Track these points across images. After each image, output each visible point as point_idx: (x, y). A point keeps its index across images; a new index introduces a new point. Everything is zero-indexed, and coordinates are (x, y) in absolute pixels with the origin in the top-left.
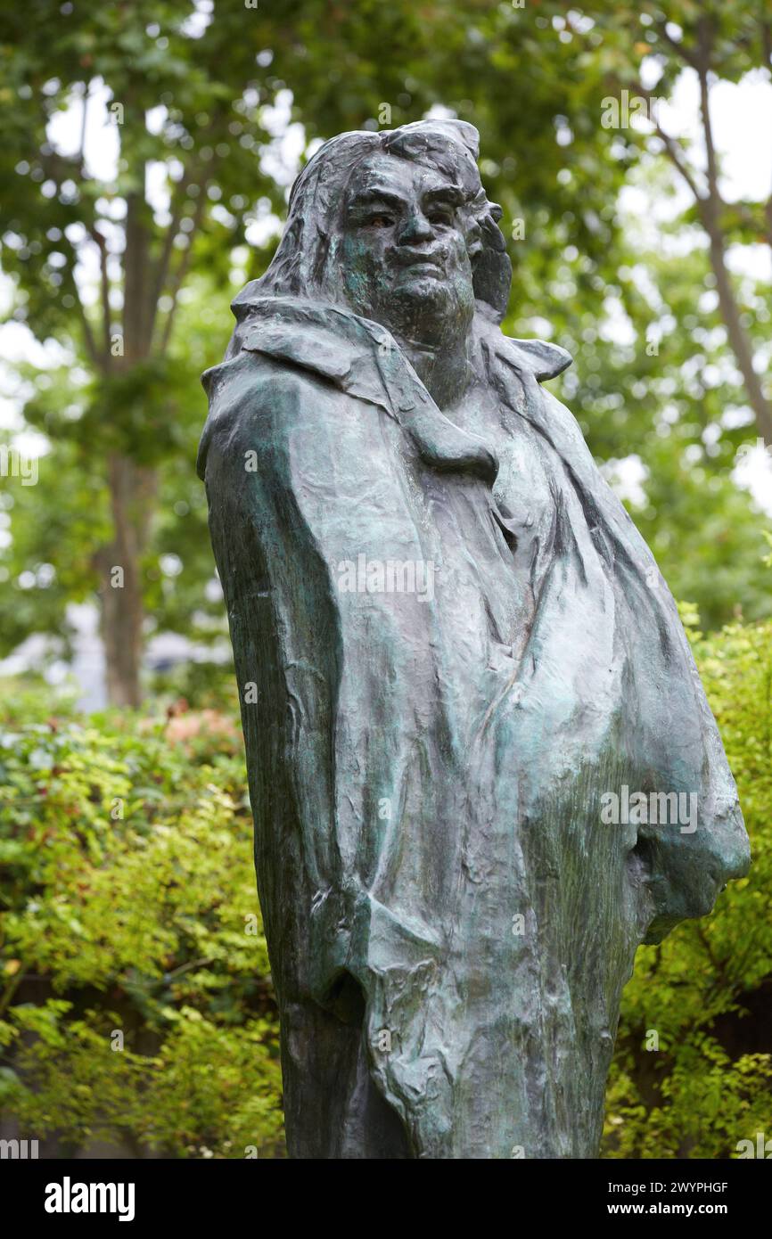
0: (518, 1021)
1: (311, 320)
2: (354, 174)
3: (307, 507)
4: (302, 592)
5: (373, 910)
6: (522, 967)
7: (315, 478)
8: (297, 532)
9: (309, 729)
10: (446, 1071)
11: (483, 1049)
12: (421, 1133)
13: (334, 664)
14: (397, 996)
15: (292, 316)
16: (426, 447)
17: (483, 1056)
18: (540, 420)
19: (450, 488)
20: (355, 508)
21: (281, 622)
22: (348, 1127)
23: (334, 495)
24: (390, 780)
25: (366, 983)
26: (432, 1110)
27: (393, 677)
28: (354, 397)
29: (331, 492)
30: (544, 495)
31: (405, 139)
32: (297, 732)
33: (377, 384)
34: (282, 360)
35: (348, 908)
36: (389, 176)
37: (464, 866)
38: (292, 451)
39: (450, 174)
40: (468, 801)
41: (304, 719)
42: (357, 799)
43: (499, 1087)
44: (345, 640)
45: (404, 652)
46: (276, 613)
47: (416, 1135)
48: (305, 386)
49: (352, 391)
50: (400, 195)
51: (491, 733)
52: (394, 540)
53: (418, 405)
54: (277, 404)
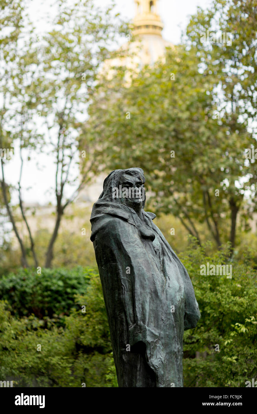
0: (174, 351)
1: (118, 207)
2: (120, 178)
3: (125, 246)
4: (124, 263)
5: (147, 329)
6: (174, 340)
7: (126, 240)
8: (123, 251)
9: (127, 291)
10: (162, 362)
11: (168, 357)
12: (158, 374)
13: (133, 278)
14: (152, 347)
15: (113, 206)
16: (143, 234)
17: (168, 358)
18: (155, 228)
19: (146, 242)
20: (134, 246)
21: (120, 269)
22: (138, 373)
23: (129, 243)
24: (147, 302)
25: (147, 344)
26: (160, 370)
27: (145, 281)
28: (129, 223)
29: (129, 242)
30: (159, 243)
31: (131, 171)
32: (124, 292)
33: (132, 221)
34: (115, 216)
35: (141, 329)
36: (129, 179)
37: (162, 320)
38: (120, 234)
39: (139, 178)
40: (162, 306)
41: (126, 289)
42: (140, 306)
43: (171, 364)
44: (135, 273)
45: (147, 276)
46: (118, 268)
47: (157, 375)
48: (121, 221)
49: (129, 222)
50: (132, 182)
51: (165, 292)
52: (142, 253)
53: (141, 225)
54: (116, 225)
